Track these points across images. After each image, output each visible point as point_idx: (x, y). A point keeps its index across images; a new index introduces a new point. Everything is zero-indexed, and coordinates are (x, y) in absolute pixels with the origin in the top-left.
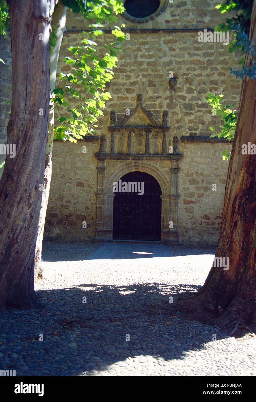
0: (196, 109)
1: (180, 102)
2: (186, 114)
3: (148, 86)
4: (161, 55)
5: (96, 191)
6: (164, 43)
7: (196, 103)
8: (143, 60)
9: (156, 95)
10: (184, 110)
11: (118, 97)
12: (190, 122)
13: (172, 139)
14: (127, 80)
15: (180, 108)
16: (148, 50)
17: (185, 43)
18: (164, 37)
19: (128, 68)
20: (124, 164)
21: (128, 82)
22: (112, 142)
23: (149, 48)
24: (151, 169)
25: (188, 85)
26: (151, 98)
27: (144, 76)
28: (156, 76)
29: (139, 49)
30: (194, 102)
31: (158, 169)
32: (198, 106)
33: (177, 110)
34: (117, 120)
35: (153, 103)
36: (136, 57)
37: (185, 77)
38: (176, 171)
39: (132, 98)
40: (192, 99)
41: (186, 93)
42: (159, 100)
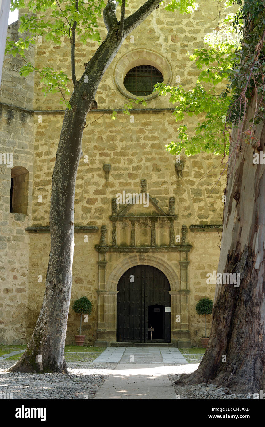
0: (206, 194)
1: (188, 188)
2: (196, 200)
3: (153, 170)
4: (166, 136)
5: (96, 287)
6: (169, 124)
7: (206, 189)
8: (147, 142)
9: (162, 180)
10: (193, 196)
11: (120, 183)
12: (200, 209)
13: (180, 228)
14: (128, 164)
15: (188, 193)
16: (151, 131)
17: (192, 123)
18: (169, 117)
19: (130, 151)
20: (128, 257)
21: (131, 166)
22: (114, 233)
23: (152, 130)
24: (158, 262)
25: (196, 169)
26: (156, 183)
27: (148, 160)
28: (161, 160)
29: (142, 131)
30: (203, 188)
31: (165, 262)
32: (208, 191)
33: (185, 196)
34: (118, 209)
35: (158, 188)
36: (138, 139)
37: (192, 160)
38: (185, 264)
39: (135, 184)
40: (201, 184)
41: (195, 177)
42: (165, 186)
